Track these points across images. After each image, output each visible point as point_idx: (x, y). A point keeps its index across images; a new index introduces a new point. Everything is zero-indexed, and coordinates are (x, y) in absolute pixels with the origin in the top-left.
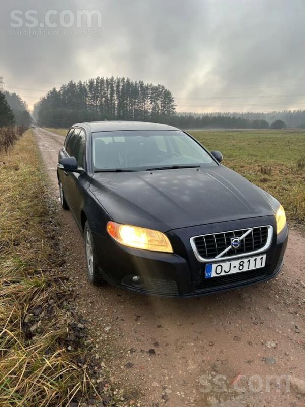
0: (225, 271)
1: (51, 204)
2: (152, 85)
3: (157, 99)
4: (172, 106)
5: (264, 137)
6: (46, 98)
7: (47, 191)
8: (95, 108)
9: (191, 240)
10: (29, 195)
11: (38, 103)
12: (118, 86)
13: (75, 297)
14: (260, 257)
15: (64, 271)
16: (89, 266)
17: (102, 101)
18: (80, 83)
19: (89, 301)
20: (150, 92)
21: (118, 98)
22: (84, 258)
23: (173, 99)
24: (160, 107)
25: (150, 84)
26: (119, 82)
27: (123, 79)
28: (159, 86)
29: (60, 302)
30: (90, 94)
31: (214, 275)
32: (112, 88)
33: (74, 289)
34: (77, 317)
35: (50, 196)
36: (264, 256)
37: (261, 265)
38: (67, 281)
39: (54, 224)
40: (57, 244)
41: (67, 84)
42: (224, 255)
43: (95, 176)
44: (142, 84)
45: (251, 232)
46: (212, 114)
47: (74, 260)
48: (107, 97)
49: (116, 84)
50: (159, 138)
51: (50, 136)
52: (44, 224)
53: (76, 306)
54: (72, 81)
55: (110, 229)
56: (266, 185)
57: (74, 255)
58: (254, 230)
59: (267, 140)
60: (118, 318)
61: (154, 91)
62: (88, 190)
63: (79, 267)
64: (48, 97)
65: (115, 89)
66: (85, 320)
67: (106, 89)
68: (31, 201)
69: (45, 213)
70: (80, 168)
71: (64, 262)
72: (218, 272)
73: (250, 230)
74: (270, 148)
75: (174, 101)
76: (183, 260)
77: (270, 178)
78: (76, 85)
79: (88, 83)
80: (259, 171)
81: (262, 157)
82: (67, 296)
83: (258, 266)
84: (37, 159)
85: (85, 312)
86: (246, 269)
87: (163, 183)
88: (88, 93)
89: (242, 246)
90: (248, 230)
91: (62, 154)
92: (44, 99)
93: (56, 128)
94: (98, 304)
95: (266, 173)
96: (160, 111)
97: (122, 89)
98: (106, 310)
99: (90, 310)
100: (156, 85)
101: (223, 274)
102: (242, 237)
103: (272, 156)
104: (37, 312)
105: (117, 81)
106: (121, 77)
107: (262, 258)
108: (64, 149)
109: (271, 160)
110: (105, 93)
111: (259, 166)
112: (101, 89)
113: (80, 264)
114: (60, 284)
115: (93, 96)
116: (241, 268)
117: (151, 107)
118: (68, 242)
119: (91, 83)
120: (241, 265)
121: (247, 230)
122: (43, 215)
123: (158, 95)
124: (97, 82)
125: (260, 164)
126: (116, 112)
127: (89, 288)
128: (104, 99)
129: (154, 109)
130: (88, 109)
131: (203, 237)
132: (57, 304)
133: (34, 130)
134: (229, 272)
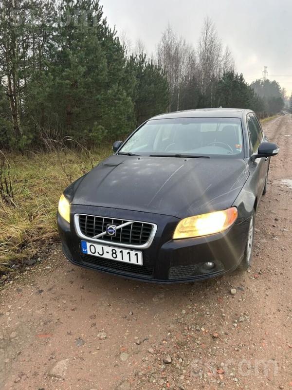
0: (98, 253)
9: (76, 215)
14: (134, 252)
31: (89, 252)
37: (138, 262)
42: (100, 238)
45: (130, 225)
58: (135, 224)
72: (92, 252)
73: (130, 222)
86: (119, 259)
89: (118, 235)
102: (119, 227)
116: (114, 256)
121: (127, 222)
131: (85, 216)
134: (102, 255)
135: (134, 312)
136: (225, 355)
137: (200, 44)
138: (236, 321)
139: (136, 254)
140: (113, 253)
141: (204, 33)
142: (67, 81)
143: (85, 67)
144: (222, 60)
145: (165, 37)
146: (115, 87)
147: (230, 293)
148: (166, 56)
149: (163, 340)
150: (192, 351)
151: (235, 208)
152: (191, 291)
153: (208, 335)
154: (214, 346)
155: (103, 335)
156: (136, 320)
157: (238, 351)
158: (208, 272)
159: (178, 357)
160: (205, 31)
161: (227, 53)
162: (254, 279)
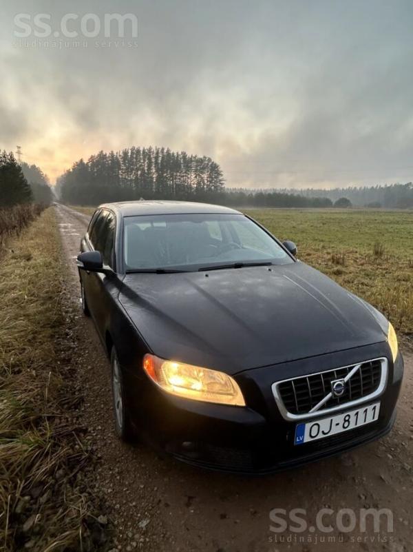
0: (323, 432)
1: (69, 307)
2: (196, 156)
3: (203, 173)
4: (220, 180)
5: (329, 217)
6: (71, 170)
7: (65, 290)
8: (129, 183)
9: (274, 386)
10: (42, 295)
11: (62, 176)
12: (157, 158)
13: (96, 464)
14: (373, 406)
15: (81, 416)
16: (118, 411)
17: (137, 175)
18: (112, 154)
19: (117, 470)
20: (194, 164)
21: (157, 171)
22: (111, 393)
23: (222, 173)
24: (206, 181)
25: (194, 156)
26: (157, 153)
27: (163, 149)
28: (205, 157)
29: (71, 475)
30: (123, 167)
31: (307, 439)
32: (150, 159)
33: (94, 448)
34: (97, 501)
35: (69, 296)
36: (378, 405)
37: (373, 418)
38: (85, 434)
39: (71, 338)
40: (74, 370)
41: (96, 155)
43: (126, 280)
44: (184, 154)
45: (358, 370)
46: (266, 191)
47: (97, 396)
48: (143, 170)
49: (154, 155)
50: (212, 225)
51: (74, 216)
52: (58, 338)
53: (96, 480)
54: (102, 152)
55: (148, 367)
56: (341, 279)
57: (96, 388)
58: (363, 366)
59: (332, 221)
60: (160, 501)
61: (199, 164)
62: (116, 300)
63: (103, 408)
64: (73, 169)
65: (153, 160)
66: (109, 507)
67: (142, 161)
68: (43, 304)
69: (60, 322)
70: (106, 267)
71: (82, 400)
72: (313, 435)
73: (357, 367)
74: (338, 231)
75: (222, 175)
76: (261, 418)
77: (344, 269)
78: (108, 155)
79: (121, 154)
80: (329, 260)
81: (330, 242)
82: (83, 462)
83: (370, 420)
84: (55, 245)
85: (109, 491)
86: (352, 426)
87: (225, 291)
88: (120, 166)
89: (347, 391)
90: (354, 367)
91: (84, 243)
92: (69, 171)
93: (82, 206)
94: (130, 476)
95: (338, 263)
96: (205, 187)
97: (162, 161)
98: (142, 487)
99: (117, 488)
100: (202, 157)
101: (321, 436)
102: (346, 379)
103: (341, 241)
104: (36, 492)
105: (155, 152)
106: (161, 148)
107: (374, 408)
108: (87, 236)
109: (341, 246)
110: (141, 166)
111: (328, 253)
112: (136, 161)
113: (105, 404)
114: (74, 440)
115: (127, 169)
116: (346, 425)
117: (195, 181)
118: (89, 367)
119: (125, 153)
120: (345, 421)
122: (58, 324)
123: (204, 168)
124: (132, 153)
125: (330, 251)
126: (154, 187)
127: (116, 446)
128: (139, 172)
129: (199, 184)
130: (121, 183)
131: (290, 381)
132: (67, 477)
133: (55, 209)
134: (330, 432)
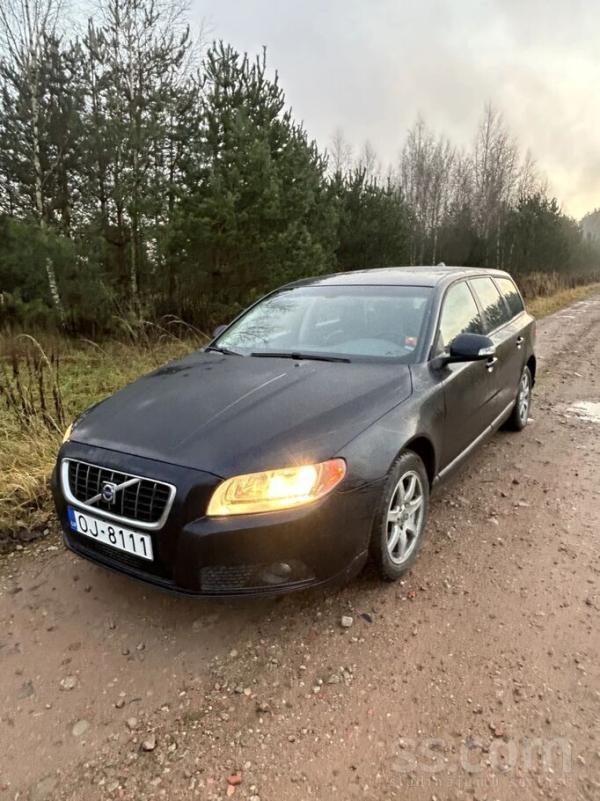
0: (91, 531)
14: (139, 535)
36: (147, 539)
37: (146, 554)
42: (94, 504)
45: (137, 484)
58: (144, 483)
72: (83, 528)
73: (136, 480)
86: (119, 545)
89: (117, 500)
101: (90, 535)
102: (119, 486)
121: (132, 478)
131: (77, 463)
134: (96, 535)
135: (146, 645)
136: (263, 746)
137: (477, 148)
138: (321, 682)
139: (142, 540)
140: (111, 534)
141: (484, 128)
142: (207, 219)
143: (238, 194)
144: (520, 174)
145: (412, 137)
146: (293, 227)
147: (339, 624)
148: (416, 169)
149: (165, 705)
150: (203, 733)
151: (342, 461)
152: (269, 614)
153: (253, 703)
154: (249, 727)
155: (69, 683)
156: (142, 661)
157: (293, 741)
158: (279, 580)
159: (172, 741)
160: (486, 125)
161: (528, 161)
162: (404, 599)
